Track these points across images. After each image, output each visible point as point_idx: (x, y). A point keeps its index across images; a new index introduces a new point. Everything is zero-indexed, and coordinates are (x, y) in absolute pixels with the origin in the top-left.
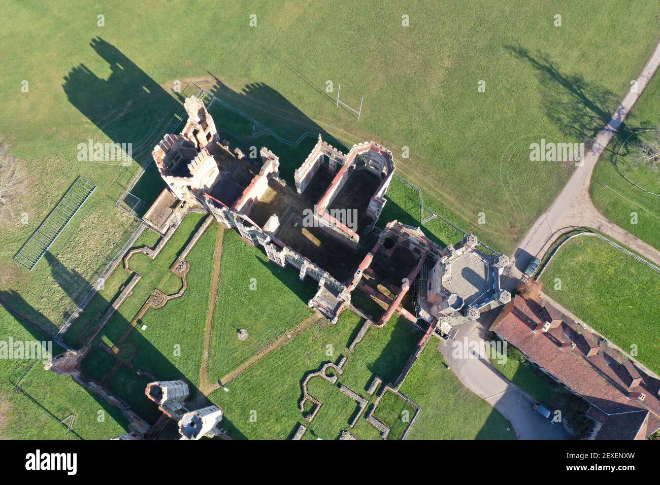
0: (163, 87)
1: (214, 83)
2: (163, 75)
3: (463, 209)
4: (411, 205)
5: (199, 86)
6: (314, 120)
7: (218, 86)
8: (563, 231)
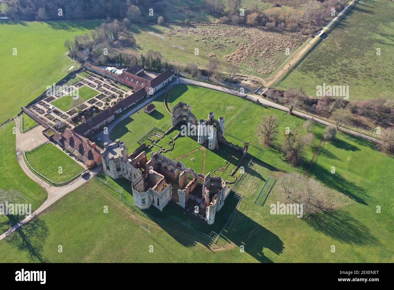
0: (236, 245)
1: (211, 248)
2: (237, 251)
3: (104, 193)
4: (125, 195)
5: (218, 246)
6: (162, 229)
7: (209, 245)
8: (66, 185)
